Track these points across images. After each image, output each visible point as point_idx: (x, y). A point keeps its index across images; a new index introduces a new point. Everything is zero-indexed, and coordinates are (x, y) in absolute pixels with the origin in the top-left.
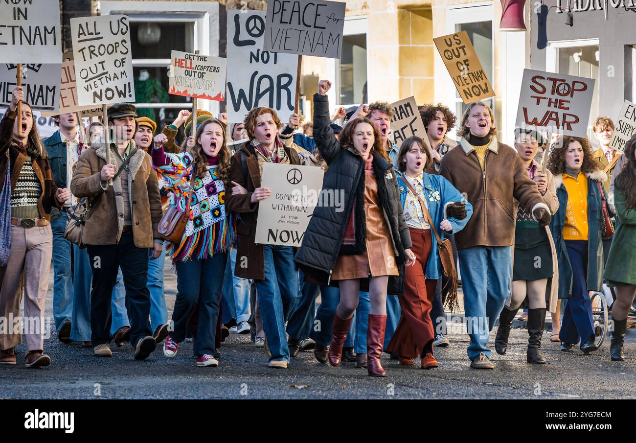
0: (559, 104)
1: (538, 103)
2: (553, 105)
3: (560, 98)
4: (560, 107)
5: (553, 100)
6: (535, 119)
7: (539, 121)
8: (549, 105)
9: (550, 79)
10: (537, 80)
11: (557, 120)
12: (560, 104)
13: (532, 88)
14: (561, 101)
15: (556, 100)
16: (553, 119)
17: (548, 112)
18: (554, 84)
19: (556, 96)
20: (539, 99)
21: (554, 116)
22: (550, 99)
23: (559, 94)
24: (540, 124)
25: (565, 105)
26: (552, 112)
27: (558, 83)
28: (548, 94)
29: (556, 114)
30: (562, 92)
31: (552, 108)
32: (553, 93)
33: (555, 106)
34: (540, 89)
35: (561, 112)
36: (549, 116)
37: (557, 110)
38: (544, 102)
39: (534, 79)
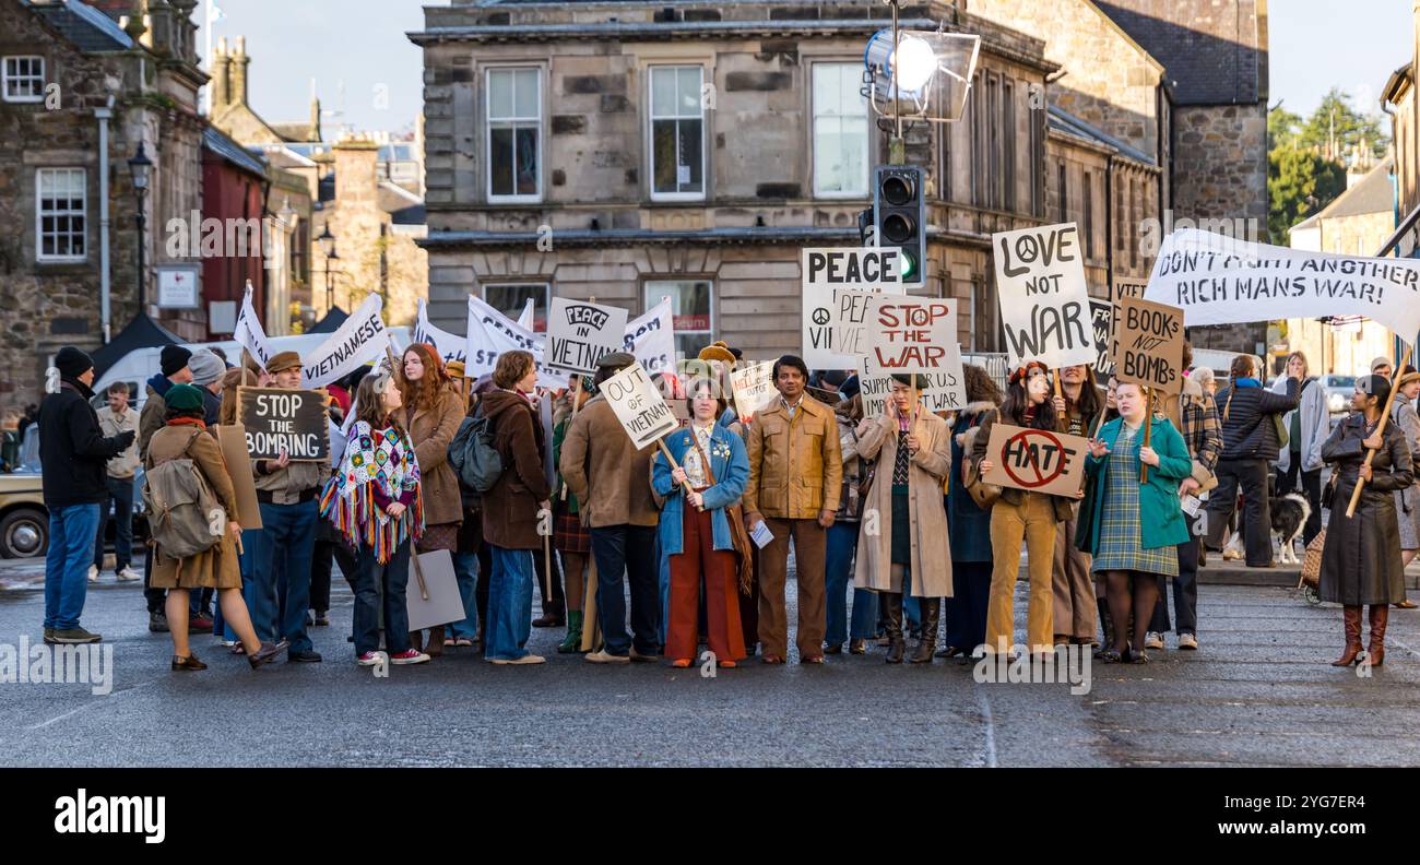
0: (917, 336)
1: (892, 339)
2: (910, 338)
3: (917, 328)
4: (919, 340)
5: (910, 333)
6: (892, 360)
7: (897, 362)
8: (906, 340)
9: (902, 307)
10: (886, 310)
11: (918, 357)
12: (919, 336)
13: (882, 321)
14: (919, 332)
15: (914, 332)
16: (914, 356)
18: (908, 312)
19: (912, 327)
20: (892, 334)
21: (914, 352)
22: (906, 332)
23: (915, 324)
24: (899, 365)
25: (925, 336)
26: (911, 348)
27: (912, 310)
28: (902, 326)
29: (916, 349)
30: (918, 321)
31: (910, 343)
32: (908, 324)
33: (914, 340)
34: (891, 321)
35: (921, 346)
36: (907, 354)
37: (916, 344)
38: (899, 337)
39: (881, 310)
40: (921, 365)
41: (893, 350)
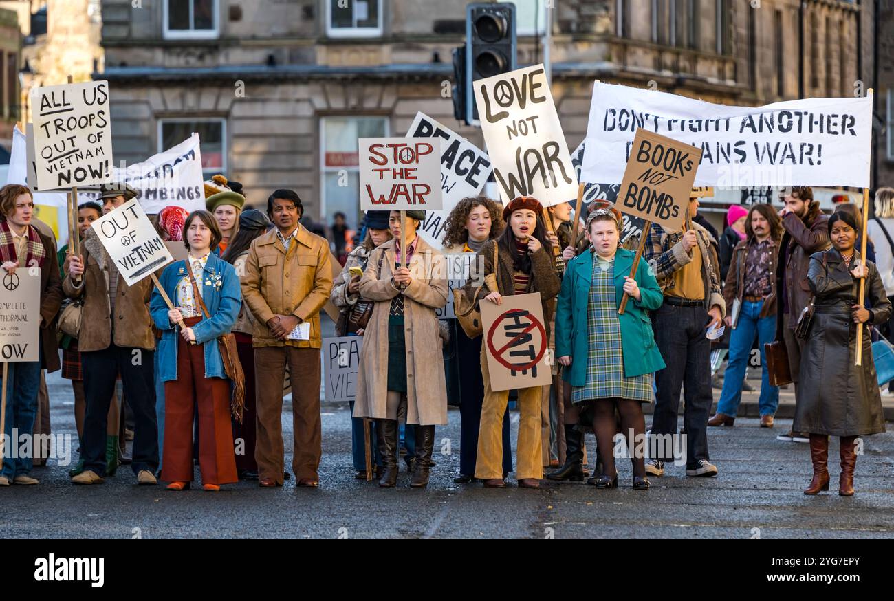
0: (405, 174)
1: (381, 177)
2: (398, 176)
3: (405, 166)
4: (407, 178)
5: (398, 171)
6: (382, 197)
7: (387, 199)
8: (394, 177)
9: (390, 146)
10: (376, 149)
11: (406, 193)
12: (407, 174)
13: (372, 159)
14: (406, 170)
15: (402, 170)
16: (402, 193)
17: (394, 186)
18: (396, 150)
19: (400, 166)
20: (381, 171)
21: (402, 189)
22: (394, 170)
23: (403, 162)
24: (388, 202)
25: (412, 174)
26: (400, 185)
27: (399, 149)
28: (391, 164)
29: (404, 186)
30: (405, 159)
31: (399, 181)
32: (396, 162)
33: (402, 177)
34: (380, 159)
35: (409, 184)
36: (396, 191)
37: (404, 181)
38: (388, 175)
39: (371, 149)
40: (409, 202)
41: (383, 187)
